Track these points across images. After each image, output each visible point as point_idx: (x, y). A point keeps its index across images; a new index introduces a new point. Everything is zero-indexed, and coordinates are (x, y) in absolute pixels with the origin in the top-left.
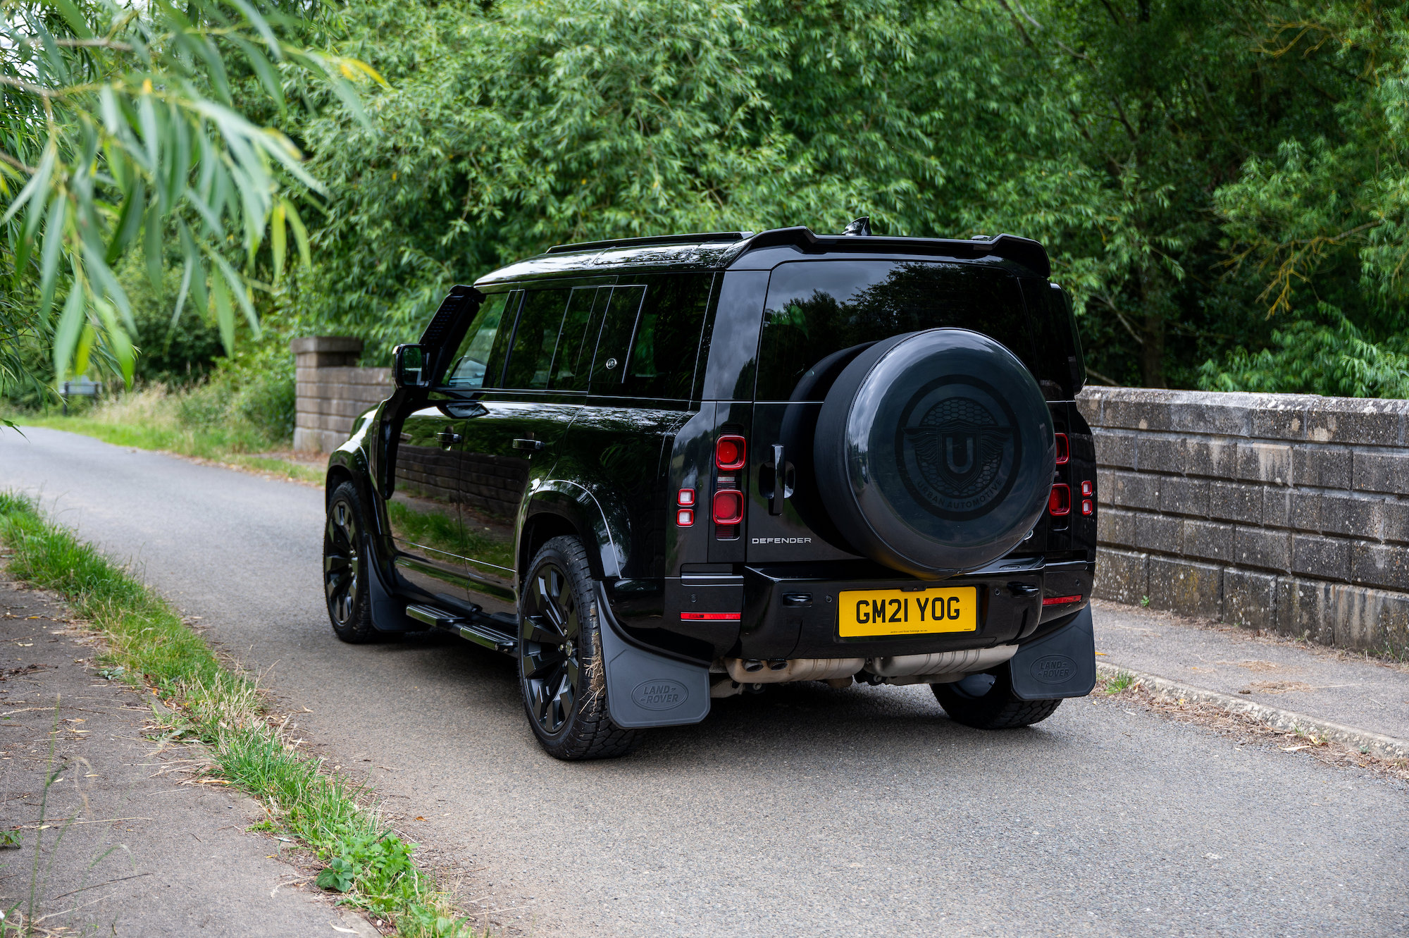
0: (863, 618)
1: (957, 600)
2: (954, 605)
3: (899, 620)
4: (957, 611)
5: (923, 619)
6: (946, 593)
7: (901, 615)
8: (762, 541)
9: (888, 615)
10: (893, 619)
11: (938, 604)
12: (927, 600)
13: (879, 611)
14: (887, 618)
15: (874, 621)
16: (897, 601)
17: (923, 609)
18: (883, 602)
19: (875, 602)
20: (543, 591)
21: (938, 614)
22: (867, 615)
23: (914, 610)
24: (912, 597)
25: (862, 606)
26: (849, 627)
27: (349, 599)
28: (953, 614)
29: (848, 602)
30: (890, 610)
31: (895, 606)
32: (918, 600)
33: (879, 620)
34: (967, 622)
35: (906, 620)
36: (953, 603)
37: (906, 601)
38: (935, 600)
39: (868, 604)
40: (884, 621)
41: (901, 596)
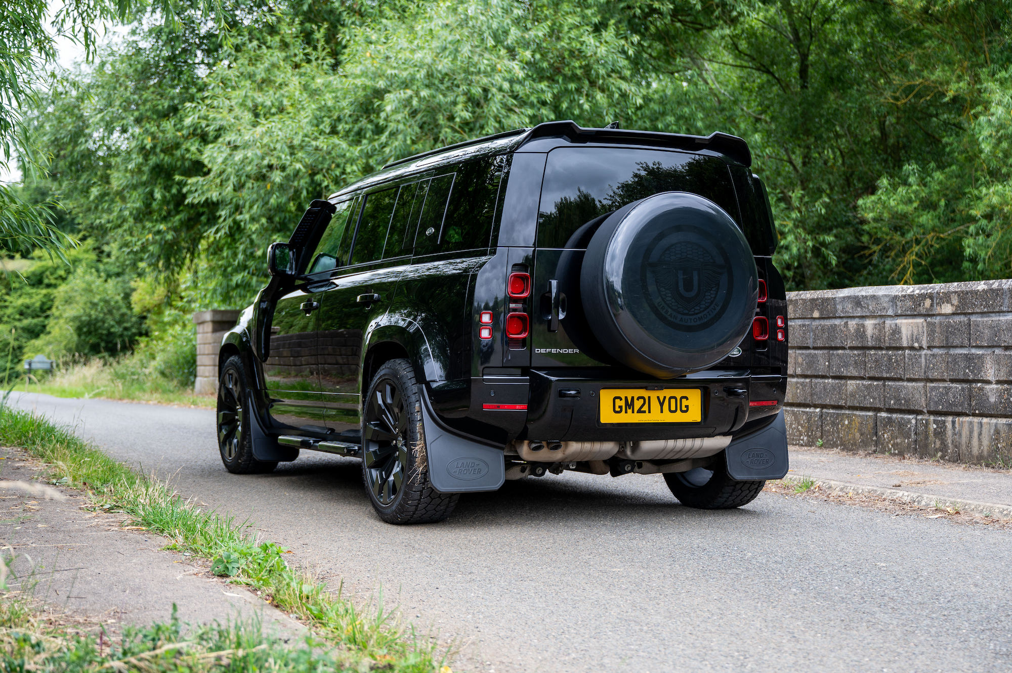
0: (617, 409)
1: (687, 398)
2: (684, 402)
3: (644, 412)
4: (687, 407)
5: (662, 412)
6: (679, 393)
7: (645, 408)
8: (543, 351)
9: (636, 408)
10: (639, 411)
11: (673, 401)
12: (665, 398)
13: (629, 405)
14: (636, 410)
15: (626, 412)
16: (643, 398)
17: (662, 404)
18: (633, 398)
19: (626, 398)
20: (380, 402)
21: (673, 408)
22: (620, 407)
23: (655, 405)
24: (653, 395)
25: (617, 401)
26: (607, 416)
27: (235, 441)
28: (684, 409)
29: (606, 397)
30: (638, 404)
31: (641, 401)
32: (658, 398)
33: (630, 411)
34: (694, 415)
35: (649, 412)
36: (684, 400)
37: (649, 398)
38: (671, 398)
39: (621, 399)
40: (633, 412)
41: (646, 394)
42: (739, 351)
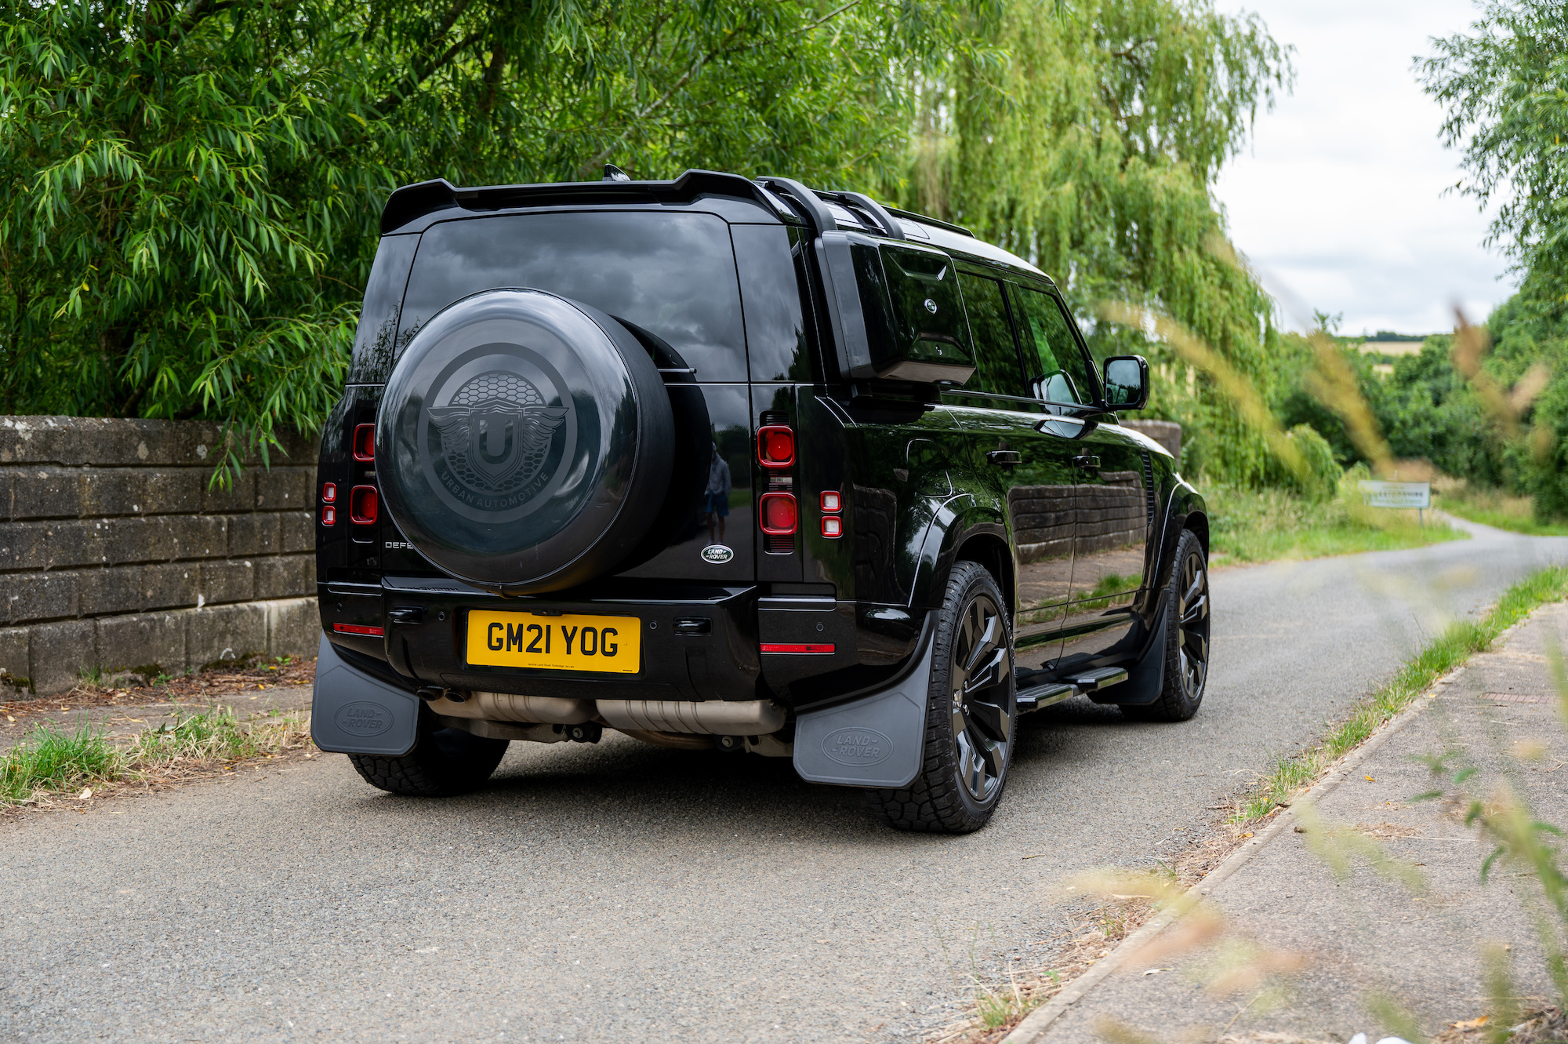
0: (495, 643)
1: (615, 632)
2: (610, 639)
3: (539, 651)
4: (614, 646)
5: (569, 652)
6: (600, 623)
7: (541, 644)
8: (395, 546)
9: (526, 644)
10: (531, 649)
11: (589, 636)
12: (575, 629)
13: (515, 638)
14: (525, 648)
15: (509, 649)
16: (538, 627)
17: (569, 640)
18: (521, 626)
19: (510, 626)
21: (589, 647)
22: (500, 640)
23: (558, 641)
24: (556, 624)
25: (495, 630)
26: (478, 653)
28: (608, 649)
29: (478, 624)
30: (528, 637)
31: (535, 632)
32: (564, 628)
33: (514, 648)
34: (627, 661)
35: (548, 651)
36: (609, 635)
37: (548, 627)
38: (586, 630)
39: (501, 628)
40: (520, 650)
41: (542, 621)
42: (728, 553)
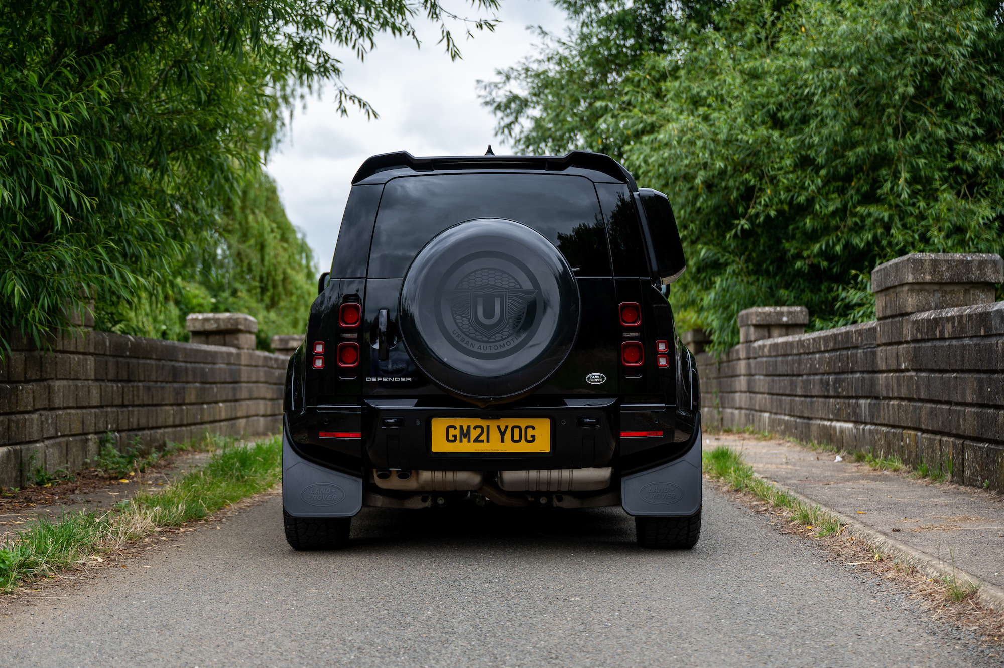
0: (451, 438)
1: (533, 428)
2: (530, 432)
3: (482, 441)
4: (533, 436)
5: (503, 441)
6: (523, 422)
7: (484, 437)
8: (374, 379)
9: (473, 438)
10: (477, 440)
11: (516, 431)
12: (506, 427)
13: (465, 434)
15: (461, 441)
16: (481, 427)
17: (503, 434)
18: (469, 427)
19: (461, 427)
21: (516, 437)
22: (455, 436)
23: (495, 435)
24: (493, 424)
25: (451, 430)
26: (440, 444)
28: (529, 438)
29: (439, 427)
30: (474, 434)
31: (479, 430)
32: (499, 427)
33: (465, 440)
34: (542, 443)
35: (488, 441)
36: (529, 430)
37: (488, 427)
38: (514, 427)
39: (455, 428)
40: (469, 441)
41: (484, 423)
42: (603, 378)
